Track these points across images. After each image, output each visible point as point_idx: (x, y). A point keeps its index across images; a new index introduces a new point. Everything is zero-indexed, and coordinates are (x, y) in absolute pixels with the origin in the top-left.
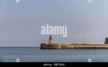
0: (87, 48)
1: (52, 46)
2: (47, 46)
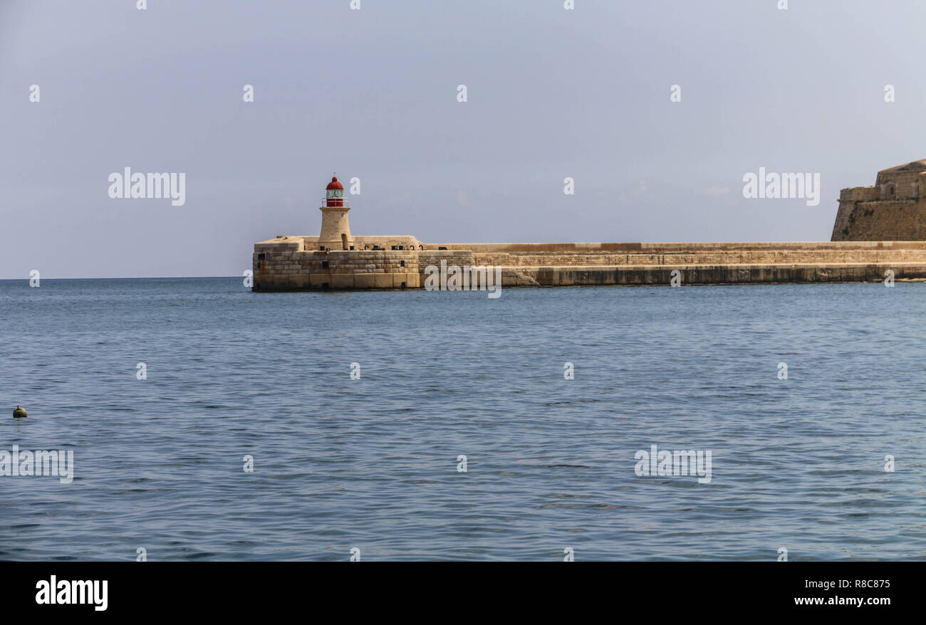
0: (649, 279)
1: (347, 266)
2: (302, 269)
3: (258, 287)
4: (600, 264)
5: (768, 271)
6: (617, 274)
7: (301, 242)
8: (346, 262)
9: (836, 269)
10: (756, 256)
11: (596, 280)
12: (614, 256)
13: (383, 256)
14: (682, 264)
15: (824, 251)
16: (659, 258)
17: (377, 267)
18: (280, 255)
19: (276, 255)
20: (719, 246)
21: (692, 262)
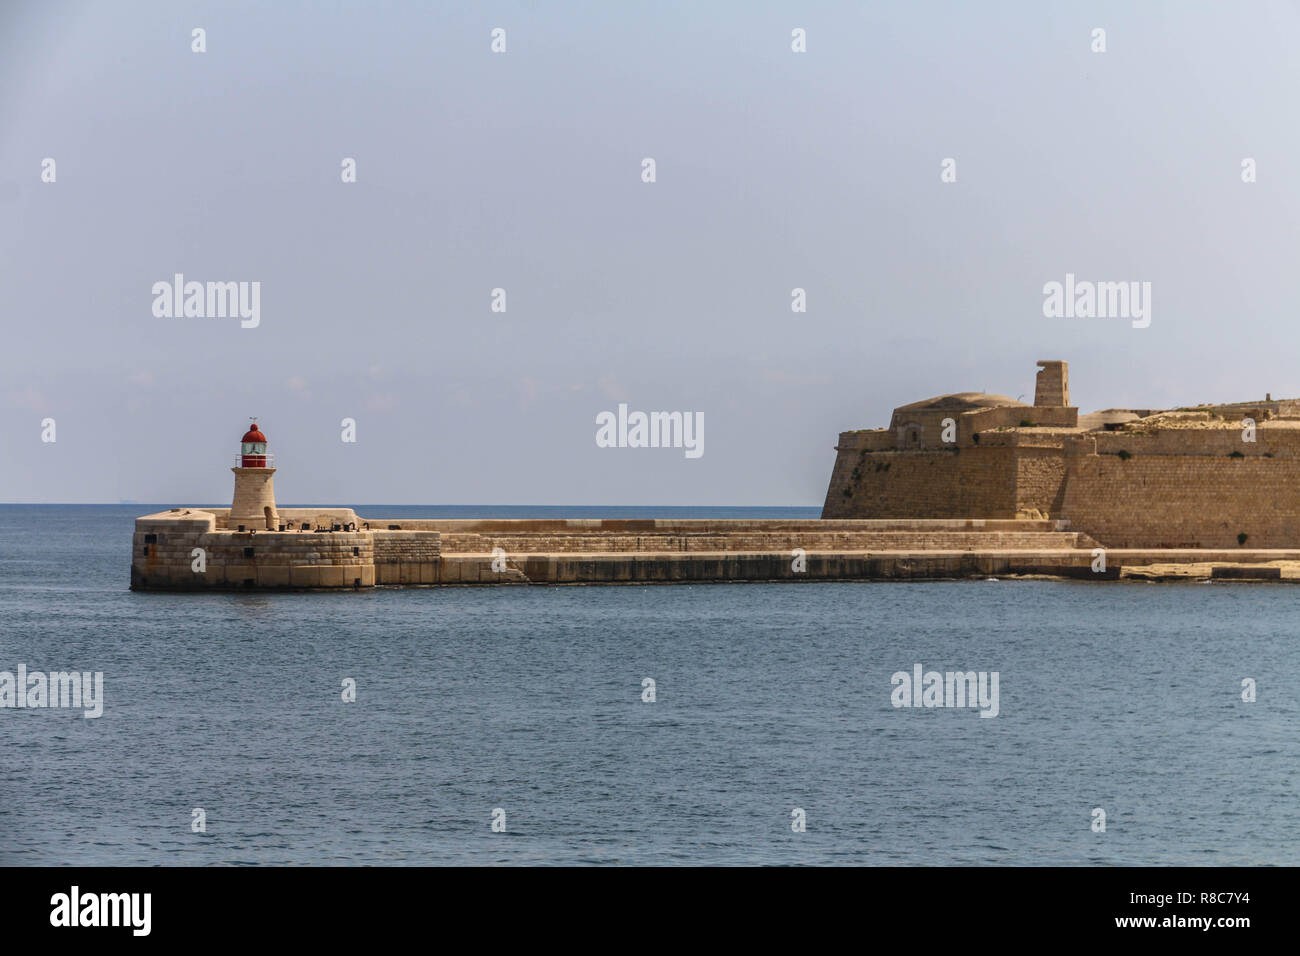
0: (677, 574)
1: (281, 554)
2: (215, 558)
3: (145, 583)
4: (603, 552)
5: (832, 562)
6: (634, 564)
7: (211, 518)
8: (278, 549)
9: (922, 560)
10: (809, 539)
11: (606, 574)
12: (621, 538)
13: (331, 540)
14: (711, 550)
15: (896, 533)
16: (680, 541)
17: (323, 557)
18: (181, 537)
19: (173, 538)
20: (758, 525)
21: (724, 548)
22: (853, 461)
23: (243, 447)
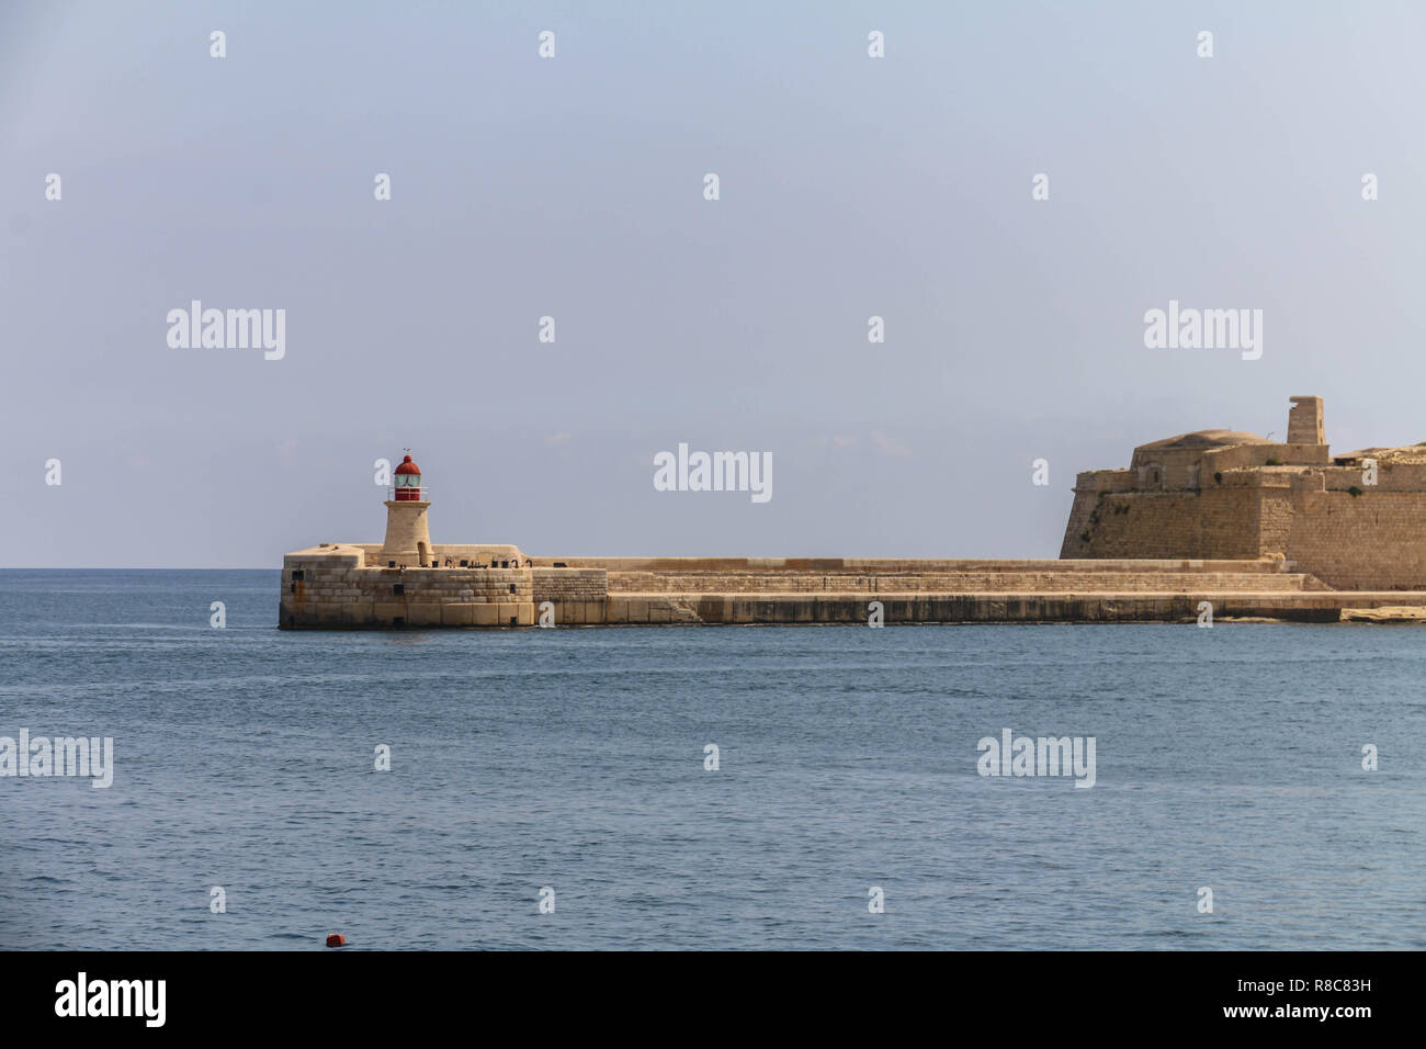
0: (861, 615)
1: (432, 591)
2: (363, 595)
3: (291, 622)
4: (785, 592)
5: (1032, 603)
6: (816, 605)
7: (360, 554)
8: (429, 586)
9: (1130, 602)
10: (1010, 579)
11: (786, 615)
12: (805, 578)
13: (485, 577)
14: (903, 591)
15: (1106, 573)
16: (869, 582)
17: (476, 595)
18: (328, 573)
19: (322, 574)
20: (955, 565)
21: (917, 588)
22: (1091, 503)
23: (397, 478)
